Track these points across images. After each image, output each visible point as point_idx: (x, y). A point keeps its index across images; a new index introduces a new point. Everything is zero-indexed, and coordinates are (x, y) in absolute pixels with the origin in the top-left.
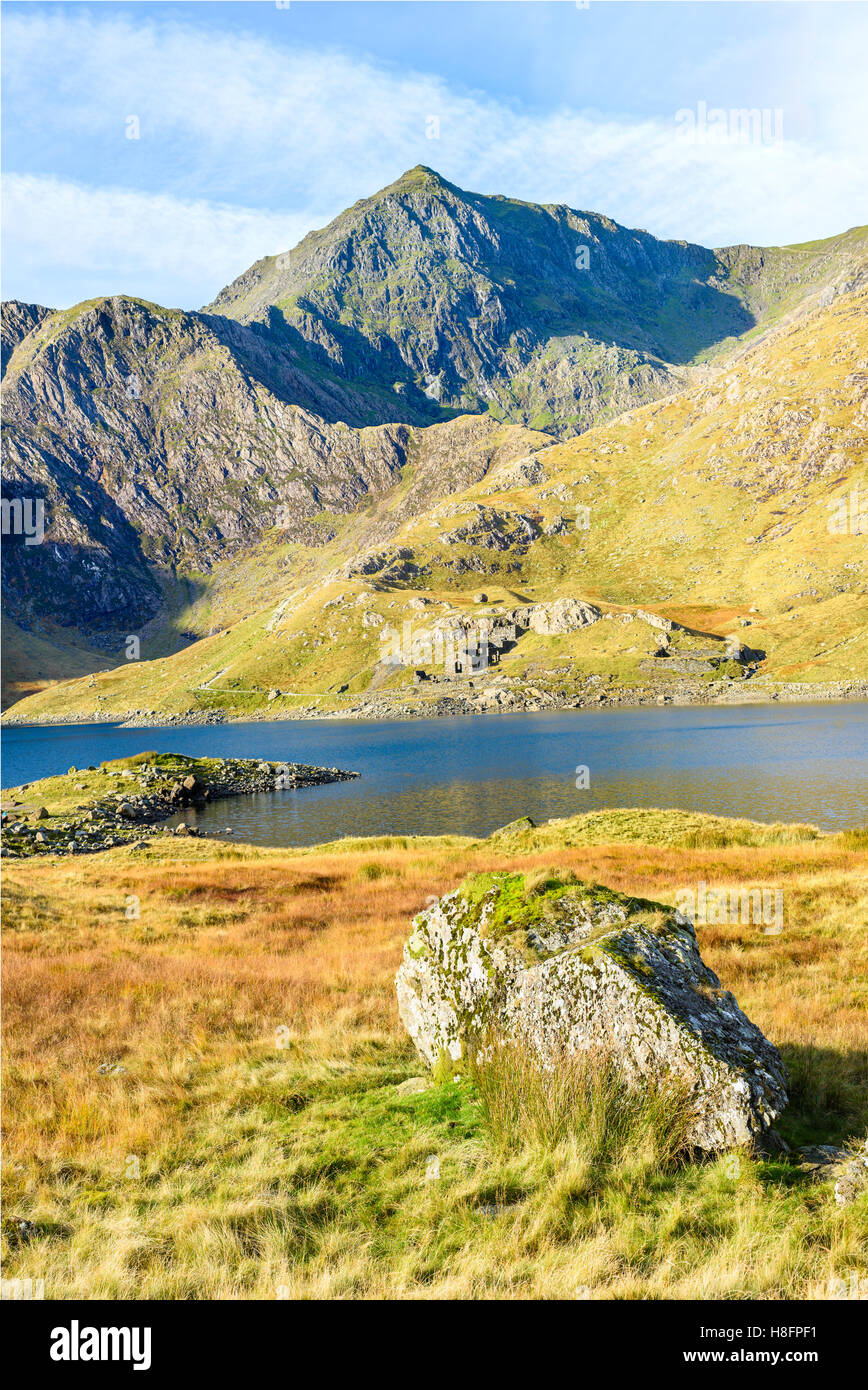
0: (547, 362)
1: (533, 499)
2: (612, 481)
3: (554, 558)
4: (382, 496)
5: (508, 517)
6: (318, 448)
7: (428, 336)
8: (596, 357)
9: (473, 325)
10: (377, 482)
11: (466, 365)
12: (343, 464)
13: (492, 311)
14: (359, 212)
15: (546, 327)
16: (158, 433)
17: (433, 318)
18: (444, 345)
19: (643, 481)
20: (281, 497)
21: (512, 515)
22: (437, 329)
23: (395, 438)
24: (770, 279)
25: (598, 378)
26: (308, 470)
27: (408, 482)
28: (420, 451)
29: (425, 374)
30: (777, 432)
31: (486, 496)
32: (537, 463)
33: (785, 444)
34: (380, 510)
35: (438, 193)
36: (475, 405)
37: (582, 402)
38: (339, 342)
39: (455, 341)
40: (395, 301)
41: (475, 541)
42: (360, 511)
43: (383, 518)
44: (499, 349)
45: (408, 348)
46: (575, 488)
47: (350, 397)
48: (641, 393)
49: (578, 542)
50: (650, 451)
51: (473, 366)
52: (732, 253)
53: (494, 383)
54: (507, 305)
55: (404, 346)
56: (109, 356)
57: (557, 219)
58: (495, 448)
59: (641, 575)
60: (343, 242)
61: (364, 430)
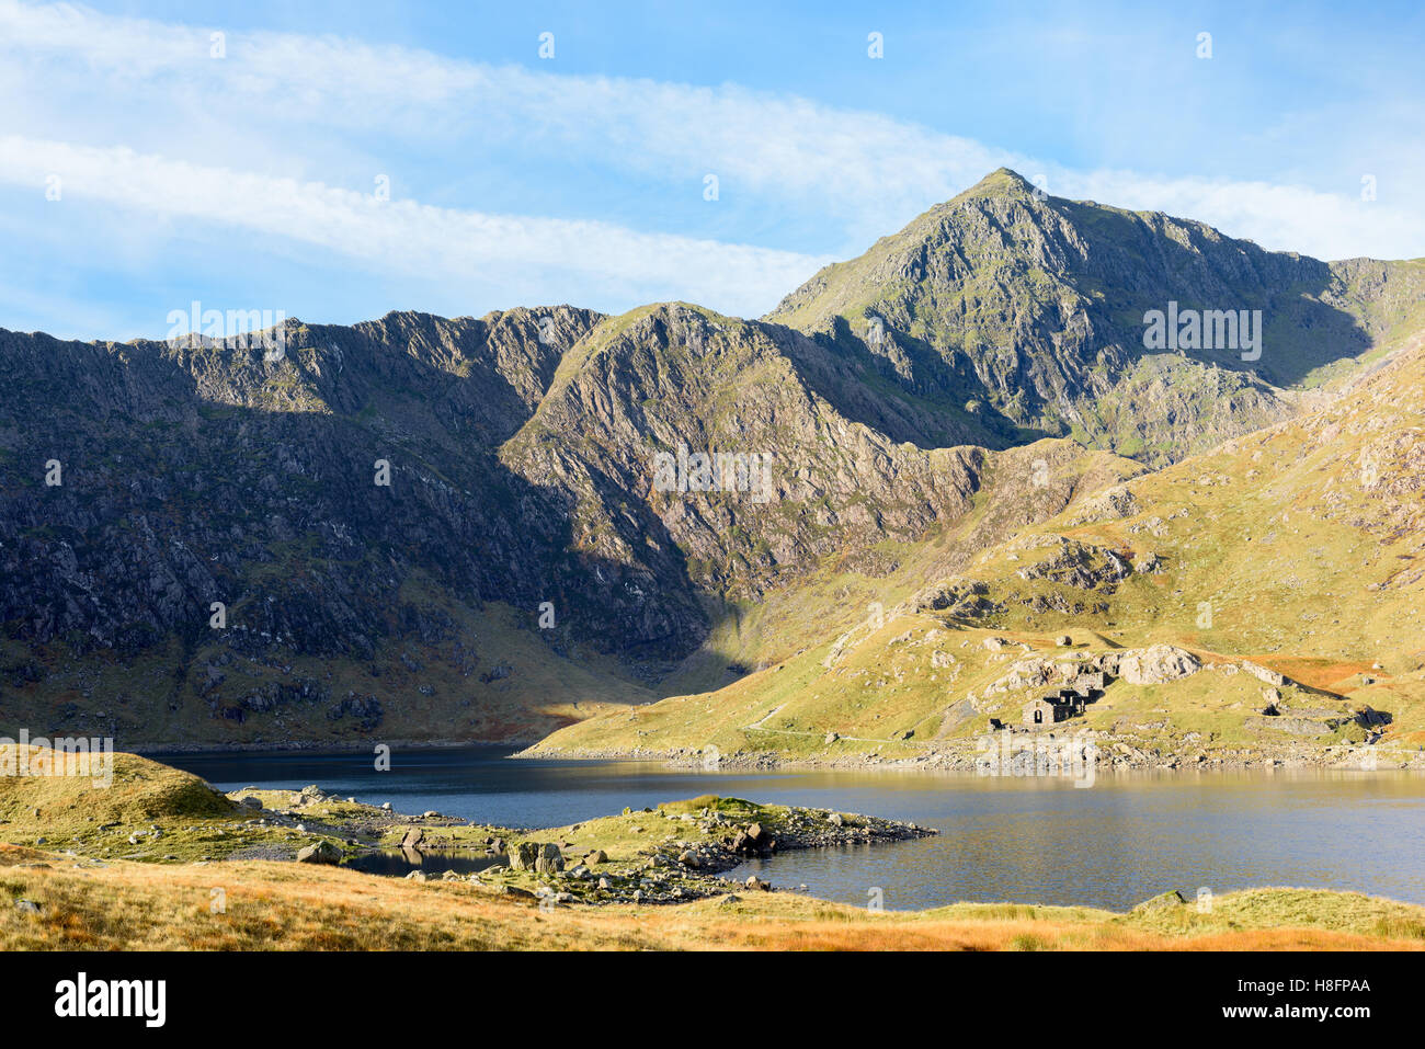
0: (1138, 383)
1: (1122, 534)
2: (1213, 516)
3: (1146, 599)
4: (952, 524)
5: (1095, 552)
6: (883, 470)
7: (1006, 351)
8: (1194, 378)
9: (1057, 340)
10: (947, 509)
11: (1047, 384)
12: (910, 489)
13: (1077, 325)
14: (935, 217)
15: (1138, 344)
16: (711, 449)
17: (1013, 332)
18: (1024, 361)
19: (1249, 517)
20: (841, 522)
21: (1100, 549)
22: (1017, 344)
23: (968, 461)
24: (1394, 296)
25: (1196, 402)
26: (872, 493)
27: (981, 510)
28: (995, 475)
29: (1002, 393)
30: (1406, 466)
31: (1070, 528)
32: (1128, 493)
33: (1416, 480)
34: (949, 540)
35: (1022, 198)
36: (1057, 428)
37: (1177, 427)
38: (909, 356)
39: (1037, 357)
40: (971, 313)
41: (1057, 577)
42: (926, 540)
43: (952, 548)
44: (1085, 368)
45: (984, 364)
46: (1171, 522)
47: (920, 416)
48: (1244, 419)
49: (1173, 583)
50: (1257, 484)
51: (1056, 385)
52: (1351, 266)
53: (1079, 404)
54: (1096, 321)
55: (980, 361)
56: (663, 365)
57: (1154, 228)
58: (1080, 476)
59: (1247, 621)
60: (917, 249)
61: (934, 451)
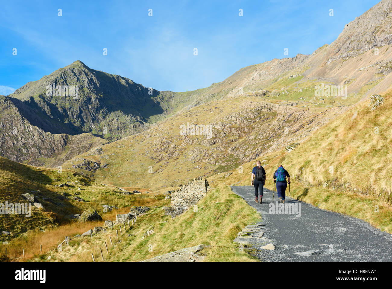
0: (110, 119)
1: (99, 158)
2: (120, 155)
3: (103, 174)
4: (59, 154)
5: (92, 162)
6: (42, 139)
7: (76, 109)
8: (124, 119)
9: (90, 107)
10: (58, 150)
11: (87, 118)
12: (48, 144)
13: (96, 103)
14: (60, 72)
15: (111, 109)
17: (79, 104)
18: (81, 112)
19: (128, 155)
20: (29, 152)
21: (93, 162)
22: (79, 107)
23: (64, 138)
24: (175, 101)
25: (125, 125)
26: (38, 145)
27: (67, 150)
28: (71, 142)
29: (75, 120)
30: (163, 145)
31: (86, 156)
32: (101, 149)
33: (165, 149)
34: (58, 158)
35: (83, 69)
36: (89, 129)
37: (119, 131)
38: (50, 109)
39: (84, 111)
40: (68, 98)
41: (82, 168)
42: (52, 158)
43: (59, 160)
44: (97, 114)
45: (71, 112)
46: (110, 156)
47: (52, 124)
48: (136, 130)
49: (109, 170)
50: (131, 148)
51: (89, 118)
52: (165, 93)
53: (95, 124)
54: (100, 102)
55: (69, 111)
57: (116, 79)
58: (93, 143)
59: (125, 179)
60: (54, 80)
61: (55, 135)
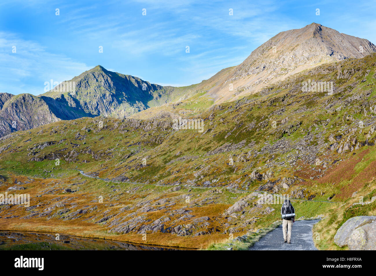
0: (119, 110)
7: (95, 103)
8: (130, 110)
9: (105, 101)
13: (109, 98)
14: (84, 75)
15: (120, 102)
16: (32, 122)
17: (96, 99)
18: (98, 105)
24: (174, 94)
29: (93, 111)
35: (101, 72)
38: (75, 103)
40: (89, 95)
44: (110, 107)
45: (90, 105)
51: (104, 110)
52: (167, 87)
53: (108, 113)
54: (112, 97)
56: (24, 105)
57: (128, 78)
60: (79, 81)
